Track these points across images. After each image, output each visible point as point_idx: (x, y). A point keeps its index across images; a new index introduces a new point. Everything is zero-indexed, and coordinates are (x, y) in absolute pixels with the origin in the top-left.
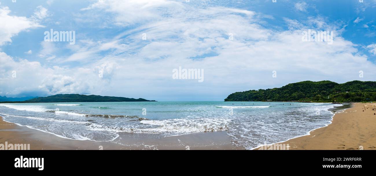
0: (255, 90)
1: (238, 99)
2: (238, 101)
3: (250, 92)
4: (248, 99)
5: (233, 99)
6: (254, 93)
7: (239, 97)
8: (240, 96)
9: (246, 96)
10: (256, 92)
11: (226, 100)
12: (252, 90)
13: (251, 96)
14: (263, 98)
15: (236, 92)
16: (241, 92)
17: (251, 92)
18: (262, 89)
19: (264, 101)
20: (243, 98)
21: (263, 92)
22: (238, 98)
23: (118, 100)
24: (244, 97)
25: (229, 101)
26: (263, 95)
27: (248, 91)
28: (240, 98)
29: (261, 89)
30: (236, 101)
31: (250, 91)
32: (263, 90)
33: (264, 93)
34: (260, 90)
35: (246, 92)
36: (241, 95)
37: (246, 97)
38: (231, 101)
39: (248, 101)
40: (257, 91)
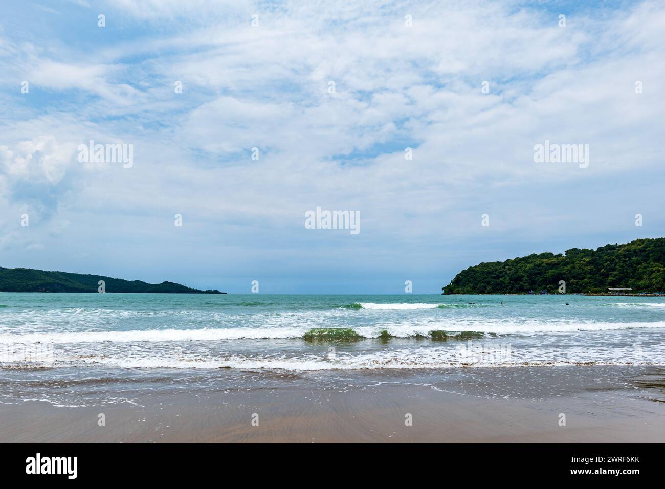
0: (551, 254)
1: (489, 288)
2: (489, 293)
3: (530, 261)
4: (526, 286)
5: (471, 285)
6: (547, 264)
7: (494, 278)
8: (498, 277)
9: (521, 273)
10: (554, 260)
11: (448, 290)
12: (538, 254)
13: (536, 274)
14: (586, 280)
15: (482, 264)
16: (499, 263)
17: (538, 262)
18: (580, 247)
19: (596, 292)
20: (507, 281)
21: (587, 259)
22: (488, 283)
23: (77, 285)
24: (511, 279)
25: (458, 293)
26: (587, 268)
27: (525, 259)
28: (498, 281)
29: (575, 249)
30: (482, 292)
31: (534, 256)
32: (584, 251)
33: (589, 263)
34: (573, 252)
35: (518, 261)
36: (501, 272)
37: (519, 279)
38: (464, 293)
39: (527, 292)
40: (560, 255)
